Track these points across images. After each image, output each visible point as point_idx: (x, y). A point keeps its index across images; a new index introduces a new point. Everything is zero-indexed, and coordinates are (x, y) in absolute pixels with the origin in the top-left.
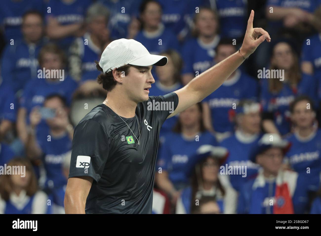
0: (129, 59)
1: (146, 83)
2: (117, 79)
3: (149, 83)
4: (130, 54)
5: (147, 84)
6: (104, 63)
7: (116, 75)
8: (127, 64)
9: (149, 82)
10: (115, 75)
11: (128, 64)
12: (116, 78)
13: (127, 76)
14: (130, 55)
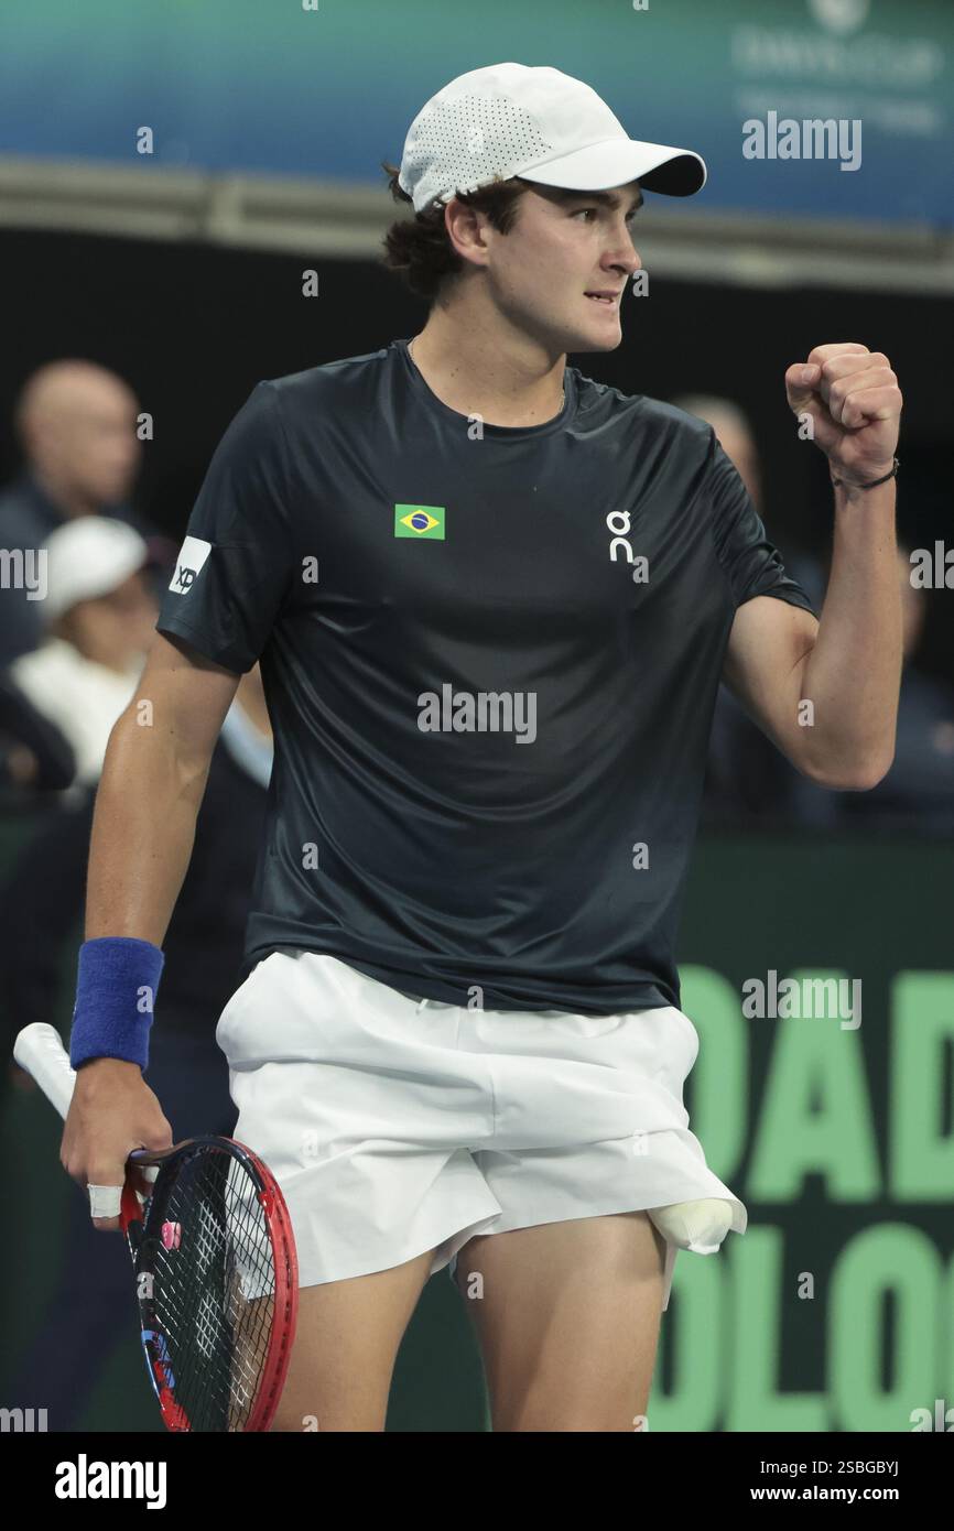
0: (519, 155)
1: (600, 271)
2: (468, 249)
3: (613, 271)
4: (526, 131)
5: (604, 274)
6: (416, 174)
7: (461, 229)
8: (512, 176)
9: (613, 267)
10: (454, 226)
11: (516, 178)
12: (458, 240)
13: (507, 234)
14: (528, 138)
